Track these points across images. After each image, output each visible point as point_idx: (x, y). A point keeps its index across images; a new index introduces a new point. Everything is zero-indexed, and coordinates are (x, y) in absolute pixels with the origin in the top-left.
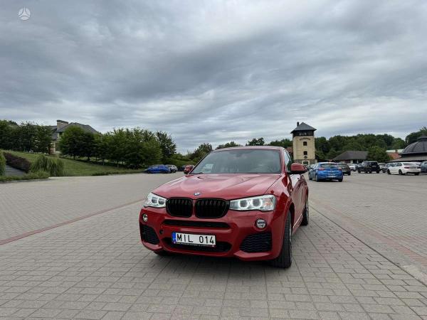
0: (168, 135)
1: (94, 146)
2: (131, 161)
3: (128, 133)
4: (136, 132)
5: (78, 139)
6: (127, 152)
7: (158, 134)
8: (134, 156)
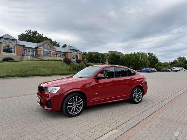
0: (154, 54)
1: (120, 60)
2: (135, 67)
3: (135, 54)
4: (138, 53)
5: (114, 58)
6: (133, 62)
7: (149, 54)
8: (136, 64)
